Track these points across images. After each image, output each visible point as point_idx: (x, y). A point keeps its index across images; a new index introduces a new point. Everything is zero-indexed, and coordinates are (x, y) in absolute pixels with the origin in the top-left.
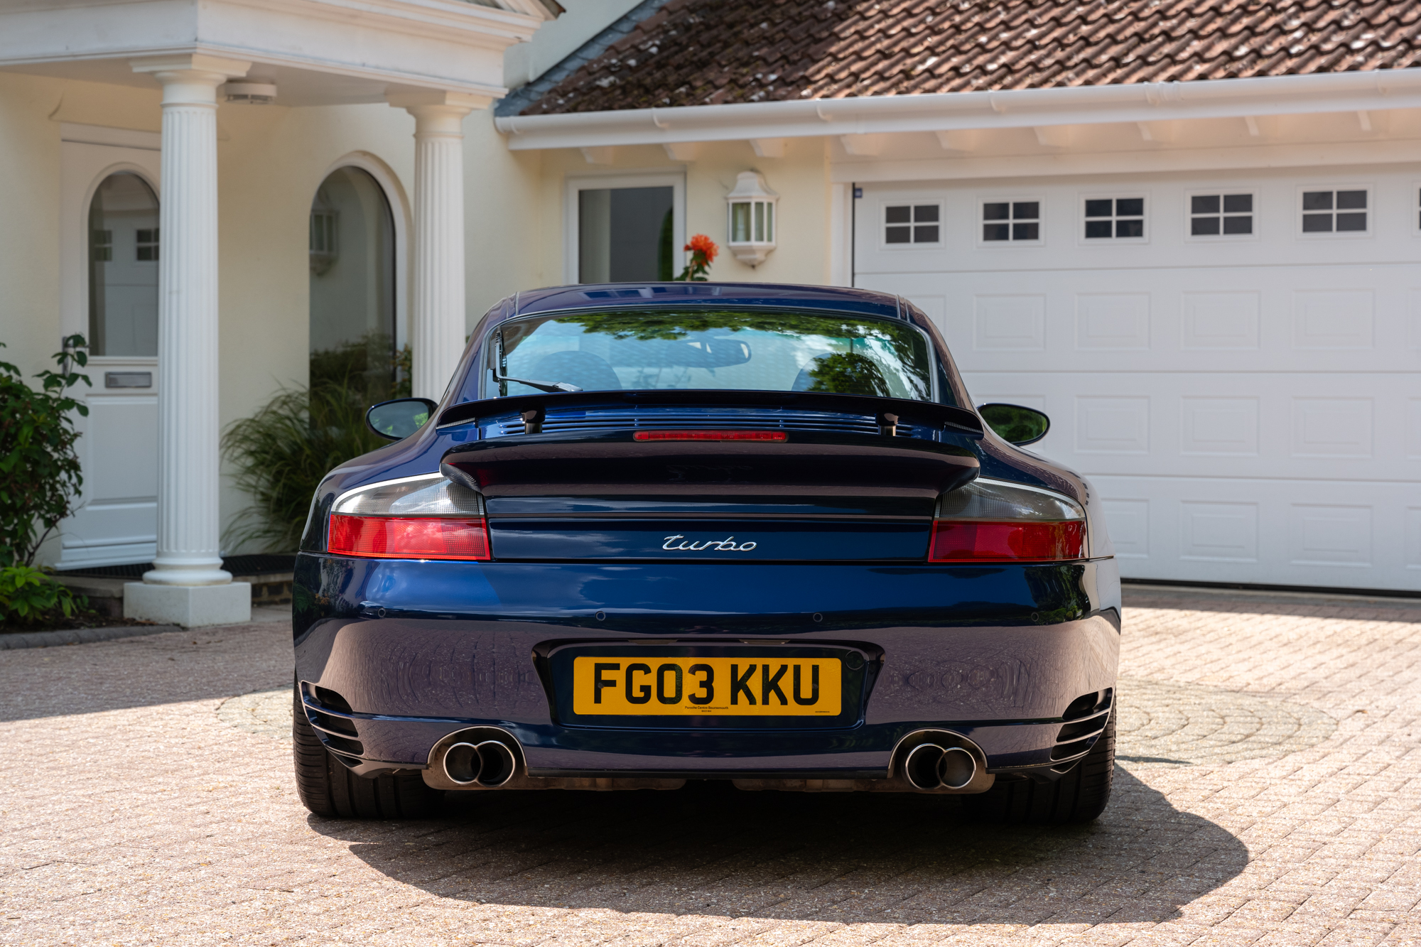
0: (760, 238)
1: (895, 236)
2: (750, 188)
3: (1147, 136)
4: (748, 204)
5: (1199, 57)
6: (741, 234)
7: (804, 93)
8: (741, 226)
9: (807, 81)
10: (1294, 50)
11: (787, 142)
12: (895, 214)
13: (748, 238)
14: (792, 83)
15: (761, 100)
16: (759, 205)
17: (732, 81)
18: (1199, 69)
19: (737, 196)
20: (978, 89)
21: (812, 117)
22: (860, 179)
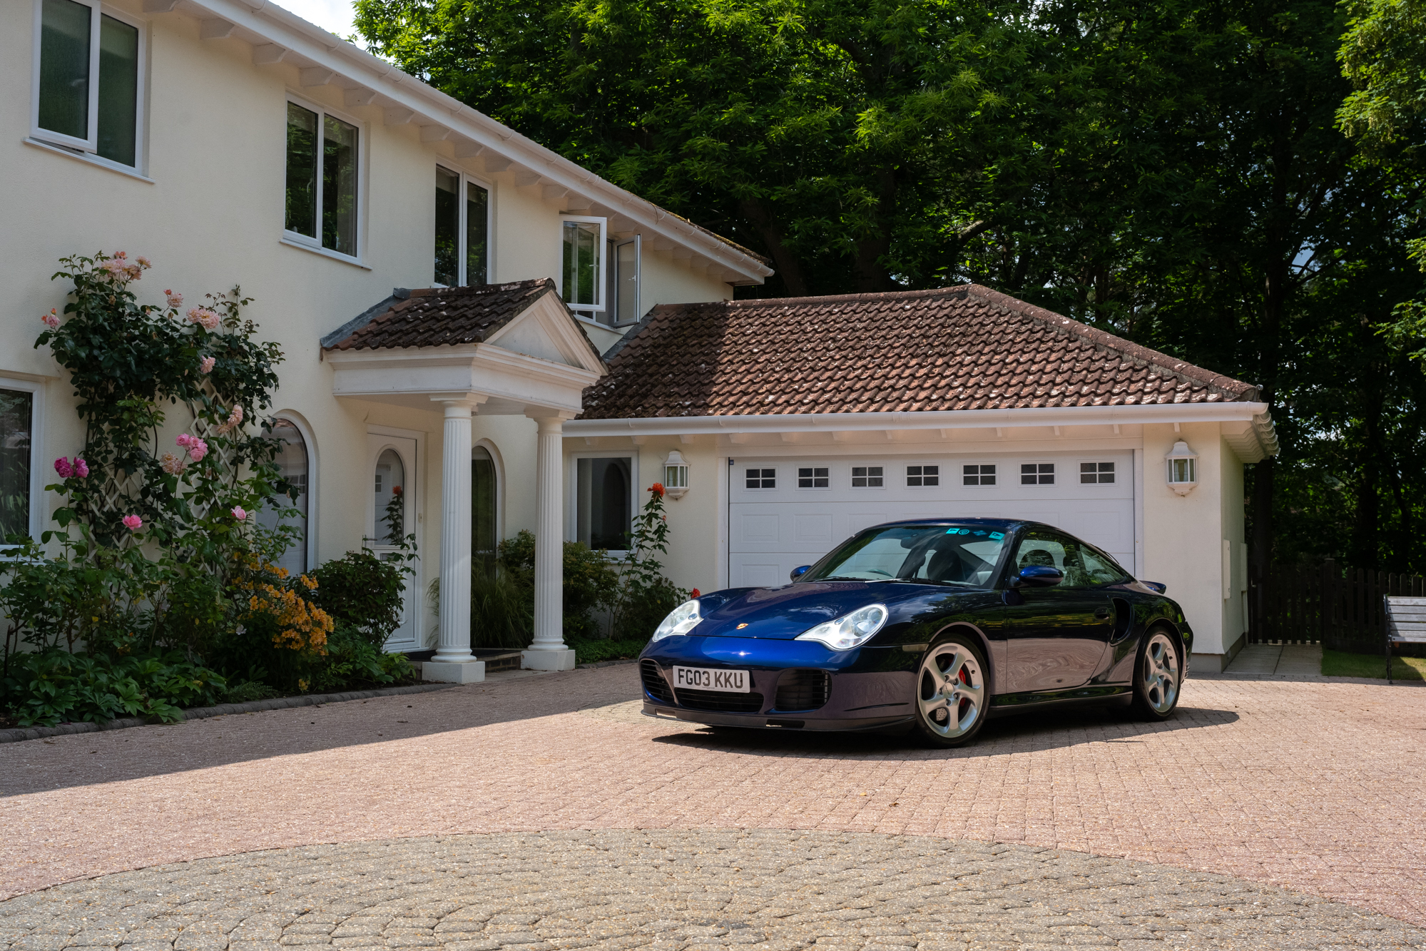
0: (682, 485)
1: (751, 484)
2: (675, 458)
3: (890, 437)
4: (676, 468)
5: (914, 399)
6: (671, 482)
7: (710, 412)
8: (671, 479)
9: (708, 406)
10: (961, 397)
11: (695, 436)
12: (751, 473)
13: (675, 484)
14: (700, 407)
15: (687, 415)
16: (682, 468)
17: (665, 405)
18: (916, 406)
19: (669, 463)
20: (804, 412)
21: (717, 425)
22: (732, 455)
